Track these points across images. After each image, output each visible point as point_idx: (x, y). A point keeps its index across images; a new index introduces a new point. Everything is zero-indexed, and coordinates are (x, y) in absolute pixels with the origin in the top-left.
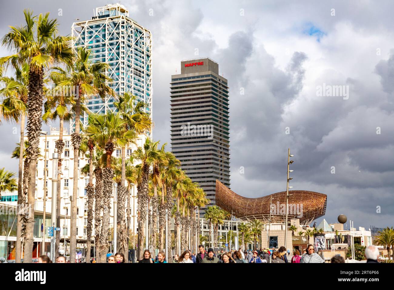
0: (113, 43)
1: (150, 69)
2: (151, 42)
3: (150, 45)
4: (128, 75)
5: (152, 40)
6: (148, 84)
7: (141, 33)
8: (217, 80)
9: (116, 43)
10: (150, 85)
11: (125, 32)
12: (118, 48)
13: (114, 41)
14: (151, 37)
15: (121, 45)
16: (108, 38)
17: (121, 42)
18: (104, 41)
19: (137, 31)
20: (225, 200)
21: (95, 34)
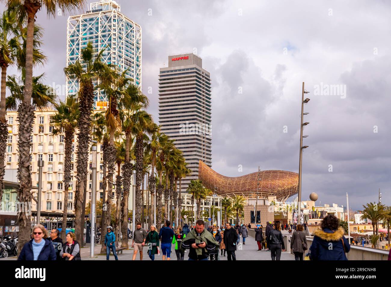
0: (105, 35)
1: (139, 60)
2: (140, 35)
3: (139, 38)
4: (119, 65)
5: (141, 34)
6: (138, 74)
7: (131, 27)
8: (201, 73)
9: (108, 35)
10: (140, 74)
11: (117, 25)
12: (110, 40)
13: (107, 33)
14: (141, 31)
15: (113, 37)
16: (100, 31)
17: (112, 34)
18: (97, 33)
19: (128, 24)
20: (207, 178)
21: (89, 27)
